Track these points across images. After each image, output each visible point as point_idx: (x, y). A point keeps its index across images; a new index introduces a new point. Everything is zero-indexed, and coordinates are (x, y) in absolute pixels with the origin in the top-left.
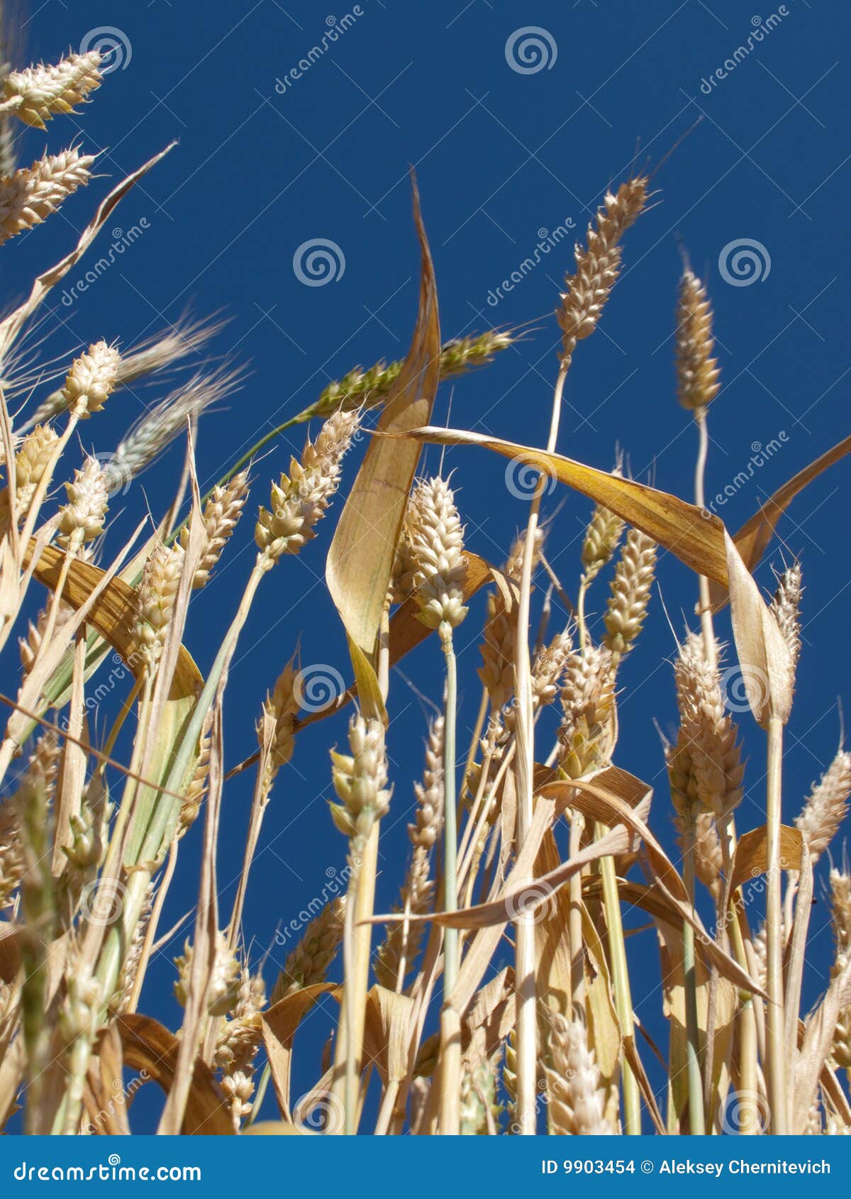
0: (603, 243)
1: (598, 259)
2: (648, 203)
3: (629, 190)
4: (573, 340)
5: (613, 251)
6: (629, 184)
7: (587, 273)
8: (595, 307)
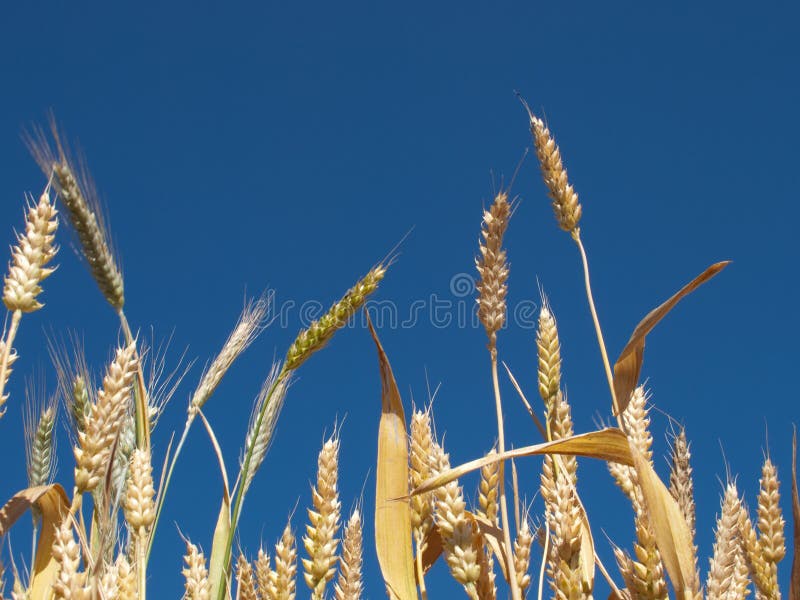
0: (491, 256)
1: (491, 269)
2: (511, 210)
3: (497, 209)
4: (494, 335)
5: (500, 257)
6: (496, 204)
7: (488, 283)
8: (501, 305)
